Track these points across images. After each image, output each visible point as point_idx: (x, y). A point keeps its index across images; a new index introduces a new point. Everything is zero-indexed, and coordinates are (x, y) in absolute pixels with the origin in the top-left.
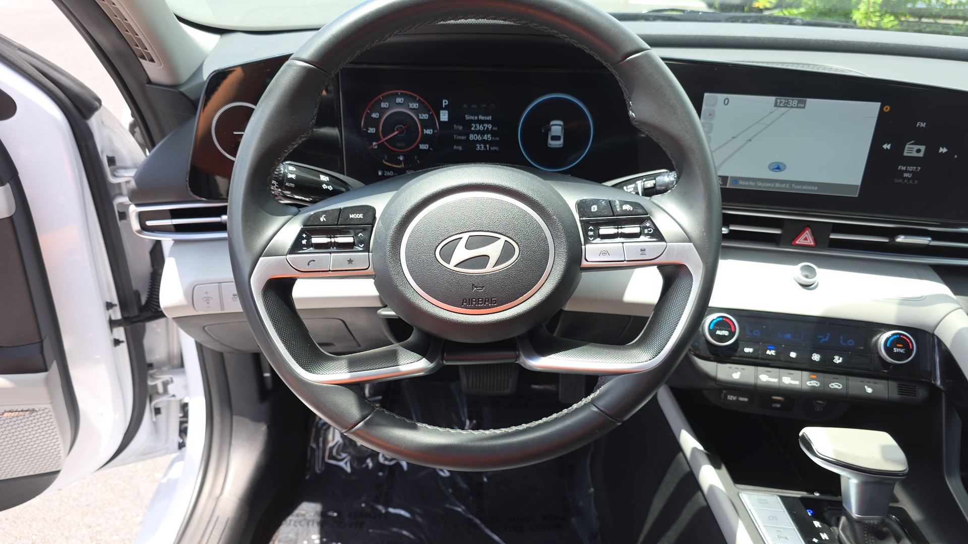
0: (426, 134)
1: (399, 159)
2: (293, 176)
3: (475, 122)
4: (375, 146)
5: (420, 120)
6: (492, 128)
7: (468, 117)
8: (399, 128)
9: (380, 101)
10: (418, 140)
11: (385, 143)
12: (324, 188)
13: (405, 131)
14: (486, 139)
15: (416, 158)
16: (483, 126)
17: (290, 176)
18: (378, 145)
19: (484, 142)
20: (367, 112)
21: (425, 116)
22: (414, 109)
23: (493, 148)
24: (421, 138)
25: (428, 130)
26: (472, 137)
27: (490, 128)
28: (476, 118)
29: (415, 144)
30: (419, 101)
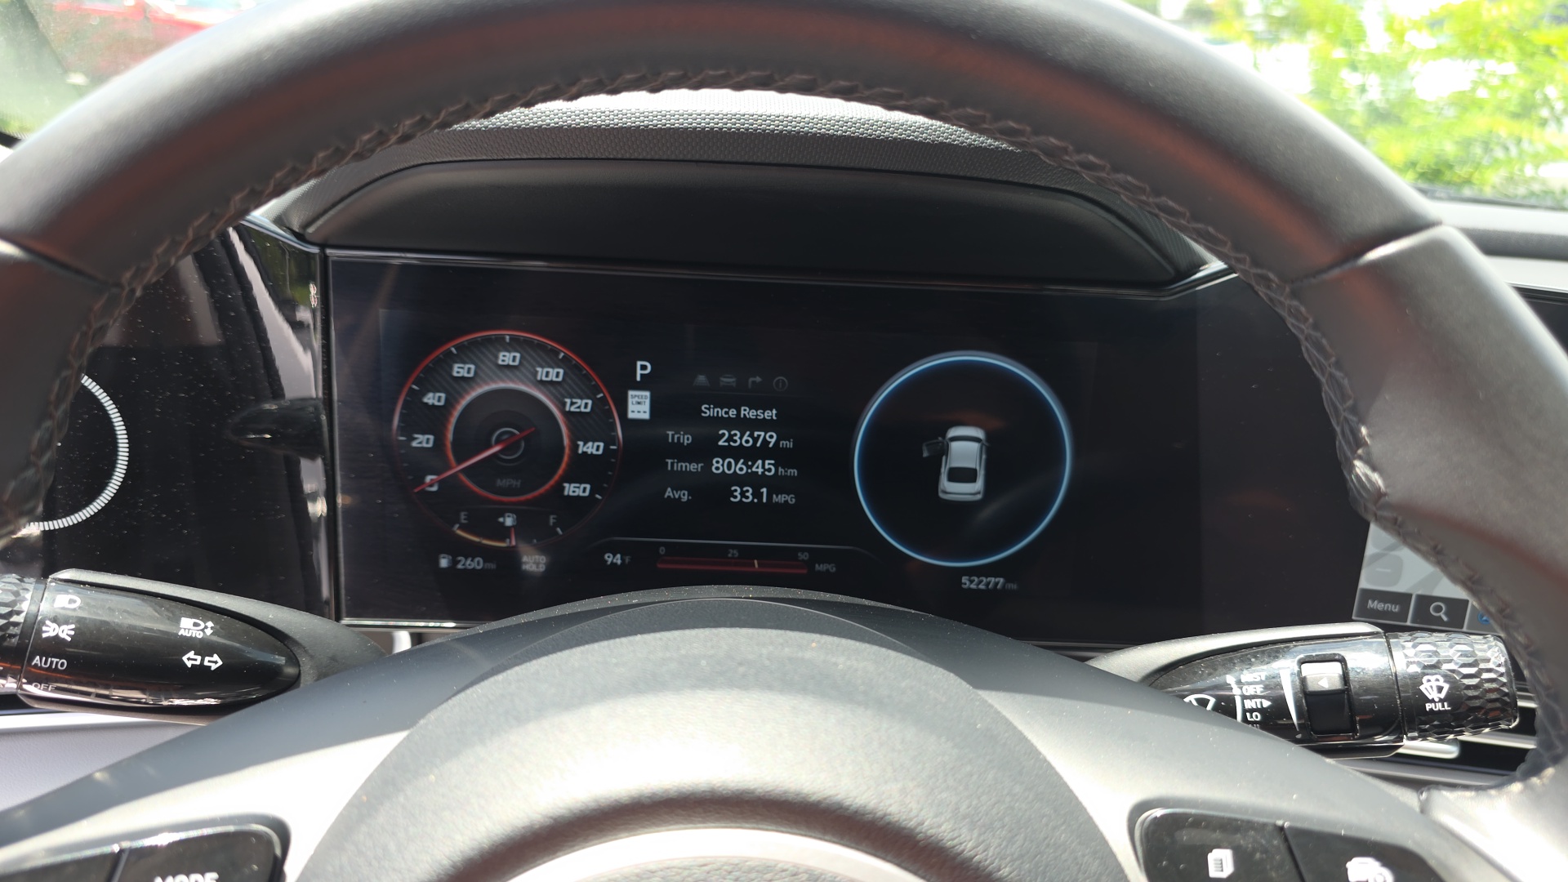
0: (585, 453)
1: (503, 523)
2: (66, 632)
3: (729, 423)
4: (431, 485)
5: (568, 415)
6: (777, 442)
7: (708, 411)
8: (505, 437)
9: (450, 359)
10: (560, 472)
11: (463, 478)
12: (189, 664)
13: (523, 444)
14: (760, 471)
15: (552, 521)
16: (751, 435)
17: (50, 630)
18: (441, 483)
19: (755, 481)
20: (411, 389)
21: (583, 405)
22: (552, 383)
23: (780, 499)
24: (568, 465)
25: (590, 444)
26: (718, 465)
27: (773, 441)
28: (733, 413)
29: (552, 482)
30: (565, 363)
